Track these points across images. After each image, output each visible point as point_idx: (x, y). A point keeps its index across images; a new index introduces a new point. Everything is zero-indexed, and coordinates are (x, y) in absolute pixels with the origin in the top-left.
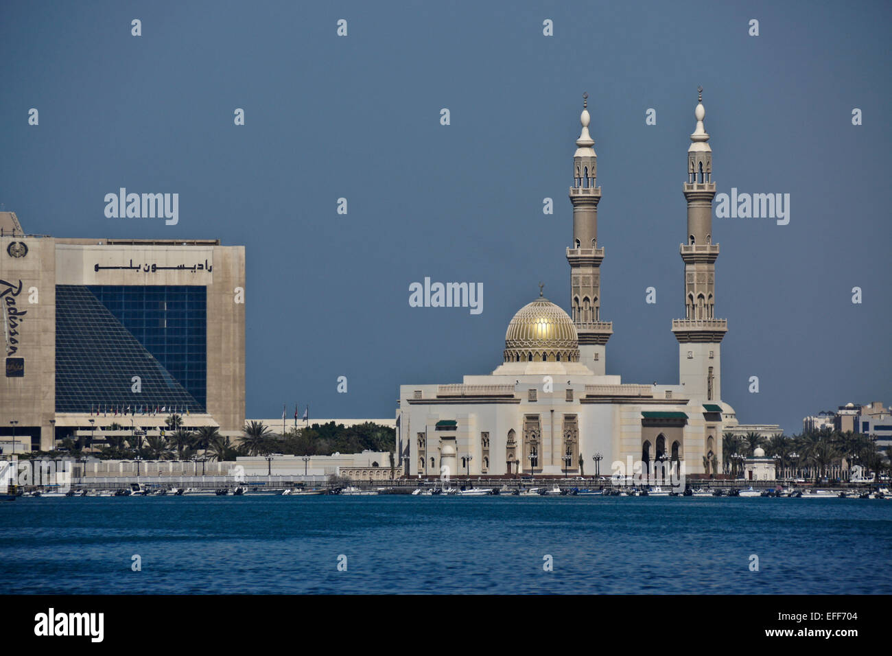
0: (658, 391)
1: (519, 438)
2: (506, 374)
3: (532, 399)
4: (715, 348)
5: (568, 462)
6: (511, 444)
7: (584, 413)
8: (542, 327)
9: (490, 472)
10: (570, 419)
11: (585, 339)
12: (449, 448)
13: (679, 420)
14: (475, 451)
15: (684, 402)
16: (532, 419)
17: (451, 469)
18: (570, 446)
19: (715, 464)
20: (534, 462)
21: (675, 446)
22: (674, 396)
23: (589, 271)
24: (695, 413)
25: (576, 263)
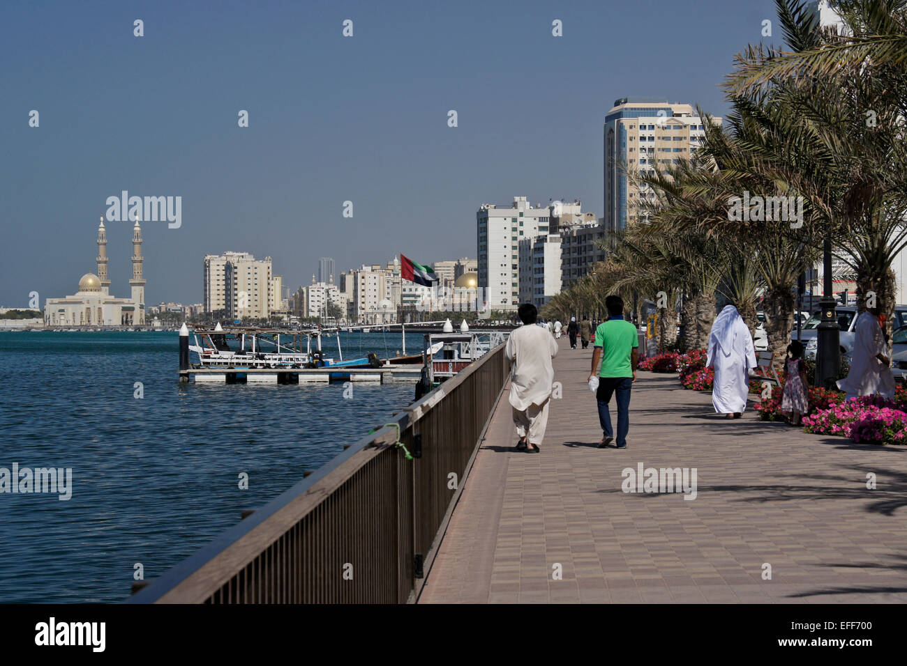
0: (126, 300)
1: (84, 314)
2: (79, 296)
3: (88, 303)
4: (143, 287)
5: (99, 321)
6: (82, 317)
7: (104, 307)
8: (90, 281)
9: (76, 325)
10: (100, 308)
11: (103, 285)
12: (62, 317)
13: (133, 309)
14: (71, 318)
15: (134, 304)
16: (88, 309)
17: (63, 323)
18: (100, 316)
19: (143, 322)
20: (89, 321)
21: (131, 317)
22: (131, 302)
23: (103, 265)
24: (137, 307)
25: (99, 262)
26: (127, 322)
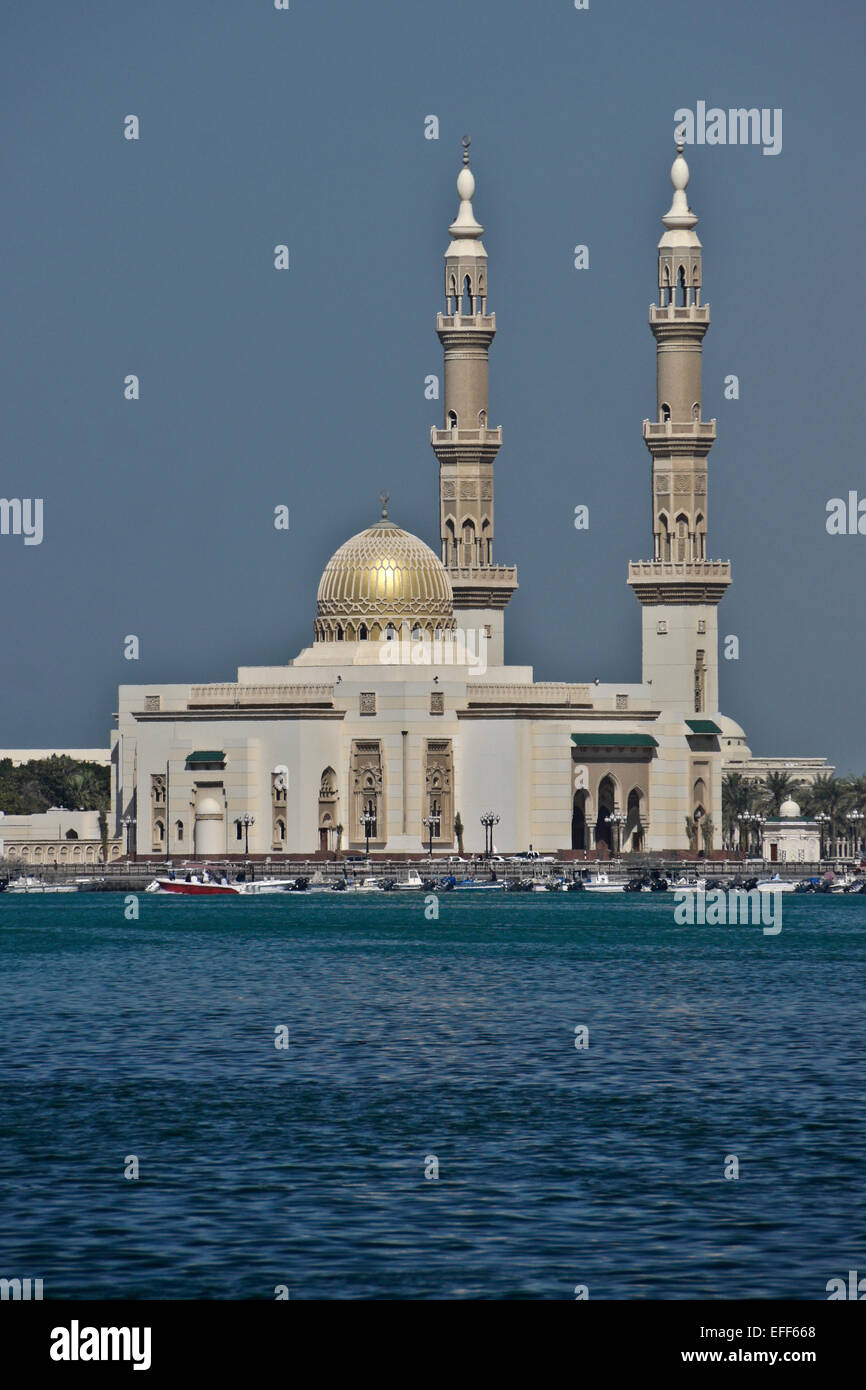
0: (602, 695)
1: (342, 784)
2: (318, 664)
3: (368, 712)
4: (709, 614)
5: (434, 829)
6: (327, 800)
7: (462, 736)
8: (386, 576)
9: (288, 848)
10: (438, 747)
11: (465, 598)
12: (210, 804)
13: (642, 750)
14: (260, 808)
15: (650, 716)
16: (368, 748)
17: (215, 841)
18: (438, 798)
19: (708, 831)
20: (371, 829)
21: (634, 798)
22: (633, 706)
23: (474, 470)
25: (449, 456)
26: (605, 832)
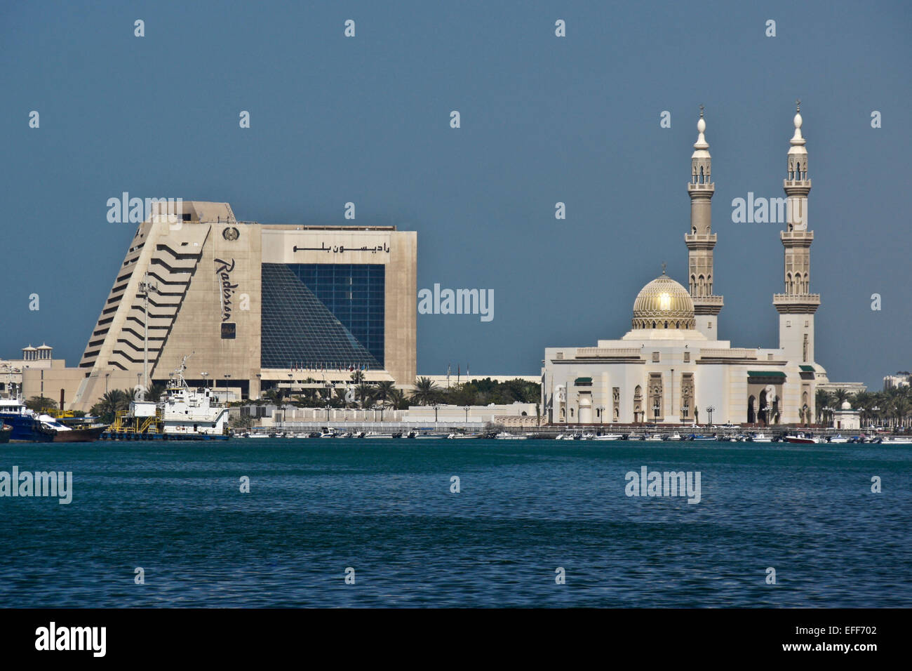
0: (761, 354)
1: (644, 393)
2: (634, 339)
3: (656, 361)
4: (810, 318)
5: (685, 413)
6: (637, 399)
7: (698, 372)
8: (665, 300)
9: (620, 421)
10: (687, 377)
11: (700, 310)
12: (585, 401)
13: (779, 379)
14: (607, 402)
15: (783, 363)
16: (656, 376)
17: (587, 417)
18: (687, 398)
19: (809, 415)
20: (657, 413)
21: (776, 401)
22: (775, 359)
23: (704, 253)
24: (792, 372)
25: (693, 247)
26: (762, 415)
